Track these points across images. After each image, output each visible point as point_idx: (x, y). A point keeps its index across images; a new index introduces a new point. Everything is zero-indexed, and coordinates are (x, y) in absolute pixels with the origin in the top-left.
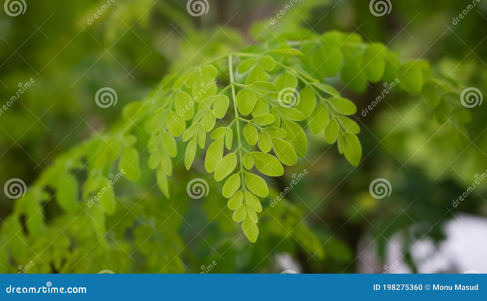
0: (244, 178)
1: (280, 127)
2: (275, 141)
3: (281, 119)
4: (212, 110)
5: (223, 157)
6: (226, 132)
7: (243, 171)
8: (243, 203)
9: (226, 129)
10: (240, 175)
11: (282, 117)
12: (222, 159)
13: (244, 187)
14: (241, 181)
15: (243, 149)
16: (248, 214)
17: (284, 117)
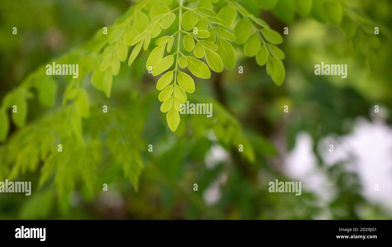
0: (177, 76)
1: (215, 43)
2: (208, 52)
3: (217, 37)
4: (160, 23)
5: (162, 59)
6: (169, 40)
7: (177, 70)
8: (172, 96)
9: (169, 38)
10: (174, 73)
11: (218, 36)
12: (161, 60)
13: (175, 82)
14: (174, 78)
15: (181, 53)
16: (173, 106)
17: (219, 36)
